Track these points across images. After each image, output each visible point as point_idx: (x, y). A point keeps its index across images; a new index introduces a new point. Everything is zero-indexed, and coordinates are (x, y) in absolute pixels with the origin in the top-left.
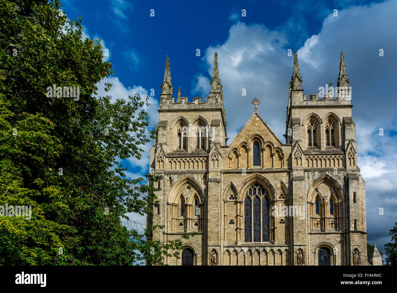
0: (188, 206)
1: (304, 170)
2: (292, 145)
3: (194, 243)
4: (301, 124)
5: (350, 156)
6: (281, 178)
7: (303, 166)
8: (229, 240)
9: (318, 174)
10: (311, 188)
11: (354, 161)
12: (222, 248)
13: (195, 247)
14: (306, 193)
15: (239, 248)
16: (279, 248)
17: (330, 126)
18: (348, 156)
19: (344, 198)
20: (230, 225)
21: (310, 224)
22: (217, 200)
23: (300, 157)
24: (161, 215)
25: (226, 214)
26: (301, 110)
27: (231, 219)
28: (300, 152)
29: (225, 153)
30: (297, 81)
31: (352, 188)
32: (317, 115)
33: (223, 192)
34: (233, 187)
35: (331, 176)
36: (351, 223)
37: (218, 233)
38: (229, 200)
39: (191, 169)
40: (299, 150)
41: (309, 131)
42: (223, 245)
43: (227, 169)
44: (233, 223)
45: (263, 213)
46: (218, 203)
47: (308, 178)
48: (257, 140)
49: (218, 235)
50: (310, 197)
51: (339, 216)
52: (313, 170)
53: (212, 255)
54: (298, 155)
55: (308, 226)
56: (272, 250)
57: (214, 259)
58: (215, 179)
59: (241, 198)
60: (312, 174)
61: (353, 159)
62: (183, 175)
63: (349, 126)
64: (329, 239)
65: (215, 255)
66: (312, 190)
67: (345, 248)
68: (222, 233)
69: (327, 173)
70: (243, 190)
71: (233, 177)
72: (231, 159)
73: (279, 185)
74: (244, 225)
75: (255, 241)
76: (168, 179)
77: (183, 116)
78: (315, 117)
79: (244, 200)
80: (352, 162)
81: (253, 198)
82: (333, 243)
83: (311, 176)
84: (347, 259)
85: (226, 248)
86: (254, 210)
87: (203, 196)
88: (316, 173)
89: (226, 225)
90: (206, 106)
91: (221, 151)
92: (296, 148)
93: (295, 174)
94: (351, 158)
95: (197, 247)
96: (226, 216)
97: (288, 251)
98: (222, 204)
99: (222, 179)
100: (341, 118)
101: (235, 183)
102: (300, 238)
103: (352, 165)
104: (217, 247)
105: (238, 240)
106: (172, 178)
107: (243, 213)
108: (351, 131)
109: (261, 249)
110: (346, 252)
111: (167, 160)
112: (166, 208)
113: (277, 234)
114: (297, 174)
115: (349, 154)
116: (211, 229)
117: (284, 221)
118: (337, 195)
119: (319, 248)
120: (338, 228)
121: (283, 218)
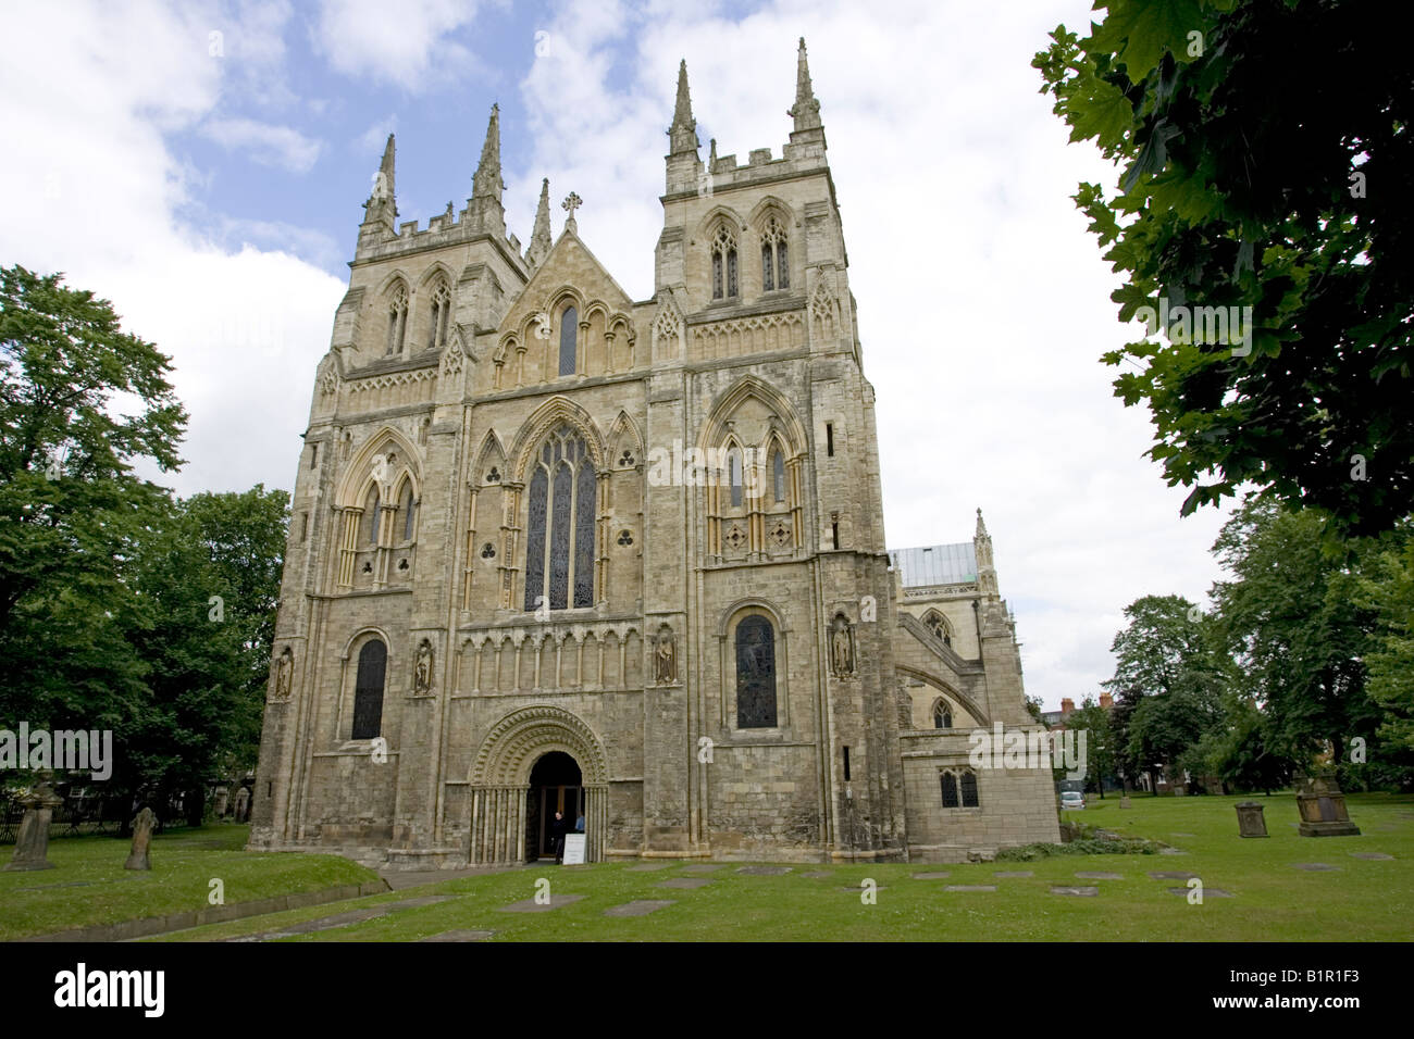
0: (384, 512)
1: (684, 371)
2: (657, 302)
3: (386, 623)
4: (688, 241)
5: (818, 313)
6: (622, 402)
7: (680, 358)
8: (477, 608)
9: (727, 378)
10: (707, 420)
11: (832, 326)
12: (452, 634)
13: (389, 634)
15: (499, 633)
16: (612, 626)
17: (774, 232)
18: (815, 311)
19: (804, 444)
20: (483, 560)
21: (704, 541)
22: (446, 487)
23: (674, 334)
24: (308, 543)
25: (472, 528)
26: (690, 203)
27: (486, 540)
28: (675, 319)
29: (486, 350)
32: (731, 209)
33: (466, 460)
34: (492, 440)
35: (765, 377)
36: (821, 525)
37: (439, 587)
38: (485, 483)
39: (399, 405)
40: (672, 314)
42: (457, 623)
43: (485, 392)
44: (493, 555)
51: (796, 502)
52: (714, 368)
54: (668, 329)
55: (696, 546)
56: (593, 635)
57: (422, 670)
59: (516, 474)
60: (709, 381)
61: (828, 317)
62: (377, 423)
64: (764, 586)
65: (426, 660)
66: (712, 427)
68: (456, 586)
69: (752, 370)
70: (524, 450)
71: (496, 415)
72: (499, 363)
73: (617, 425)
74: (525, 558)
75: (551, 606)
76: (343, 438)
77: (401, 268)
78: (727, 218)
79: (527, 480)
80: (825, 329)
81: (551, 471)
82: (778, 599)
83: (705, 386)
85: (465, 636)
86: (553, 507)
87: (420, 479)
88: (720, 373)
89: (472, 561)
90: (457, 235)
91: (475, 344)
92: (665, 308)
93: (658, 384)
94: (823, 316)
95: (394, 634)
96: (474, 532)
97: (637, 634)
98: (465, 496)
99: (467, 423)
101: (500, 431)
102: (664, 590)
103: (826, 336)
104: (434, 632)
105: (500, 606)
106: (351, 437)
107: (524, 522)
108: (824, 238)
109: (559, 634)
111: (344, 388)
112: (326, 523)
113: (609, 581)
114: (662, 383)
115: (814, 306)
116: (423, 577)
117: (631, 536)
118: (787, 436)
119: (737, 620)
120: (795, 547)
121: (629, 527)
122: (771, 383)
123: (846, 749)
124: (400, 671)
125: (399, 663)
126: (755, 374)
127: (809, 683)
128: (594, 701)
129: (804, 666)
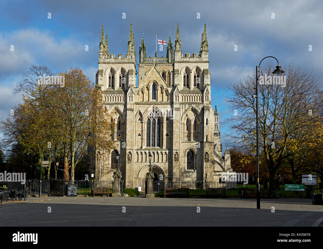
0: (115, 125)
1: (180, 104)
3: (118, 147)
4: (180, 73)
5: (206, 95)
7: (179, 101)
8: (138, 146)
11: (208, 98)
12: (134, 150)
14: (181, 118)
15: (143, 151)
16: (165, 151)
17: (197, 73)
19: (202, 121)
20: (138, 136)
21: (182, 137)
22: (132, 122)
23: (178, 96)
26: (180, 64)
27: (139, 133)
28: (178, 93)
29: (136, 92)
30: (178, 45)
33: (134, 116)
34: (140, 114)
35: (195, 107)
36: (204, 137)
37: (132, 142)
38: (138, 121)
40: (178, 91)
43: (137, 101)
44: (140, 135)
45: (157, 129)
47: (182, 108)
48: (154, 83)
50: (183, 120)
51: (199, 132)
52: (185, 104)
53: (128, 155)
55: (181, 138)
56: (161, 152)
57: (129, 157)
58: (130, 108)
59: (144, 120)
60: (184, 106)
61: (208, 97)
62: (113, 105)
63: (207, 75)
64: (193, 146)
65: (130, 155)
66: (184, 115)
67: (201, 152)
68: (134, 141)
69: (193, 105)
70: (146, 115)
71: (140, 107)
72: (139, 95)
74: (146, 137)
75: (152, 146)
76: (104, 107)
77: (112, 67)
78: (188, 69)
79: (146, 121)
80: (207, 99)
81: (151, 119)
83: (184, 107)
84: (202, 158)
85: (136, 151)
86: (152, 127)
87: (123, 119)
88: (187, 105)
89: (136, 136)
90: (126, 60)
91: (134, 90)
92: (176, 90)
93: (175, 106)
96: (136, 131)
97: (170, 153)
98: (134, 124)
99: (134, 109)
100: (202, 70)
101: (141, 111)
102: (176, 146)
103: (207, 100)
104: (131, 150)
105: (143, 146)
107: (146, 129)
108: (208, 79)
109: (155, 152)
110: (202, 154)
113: (164, 143)
114: (176, 106)
116: (128, 140)
117: (168, 134)
118: (198, 119)
119: (187, 151)
120: (198, 139)
121: (168, 133)
122: (196, 108)
123: (206, 174)
124: (122, 157)
127: (200, 163)
128: (162, 164)
129: (199, 160)
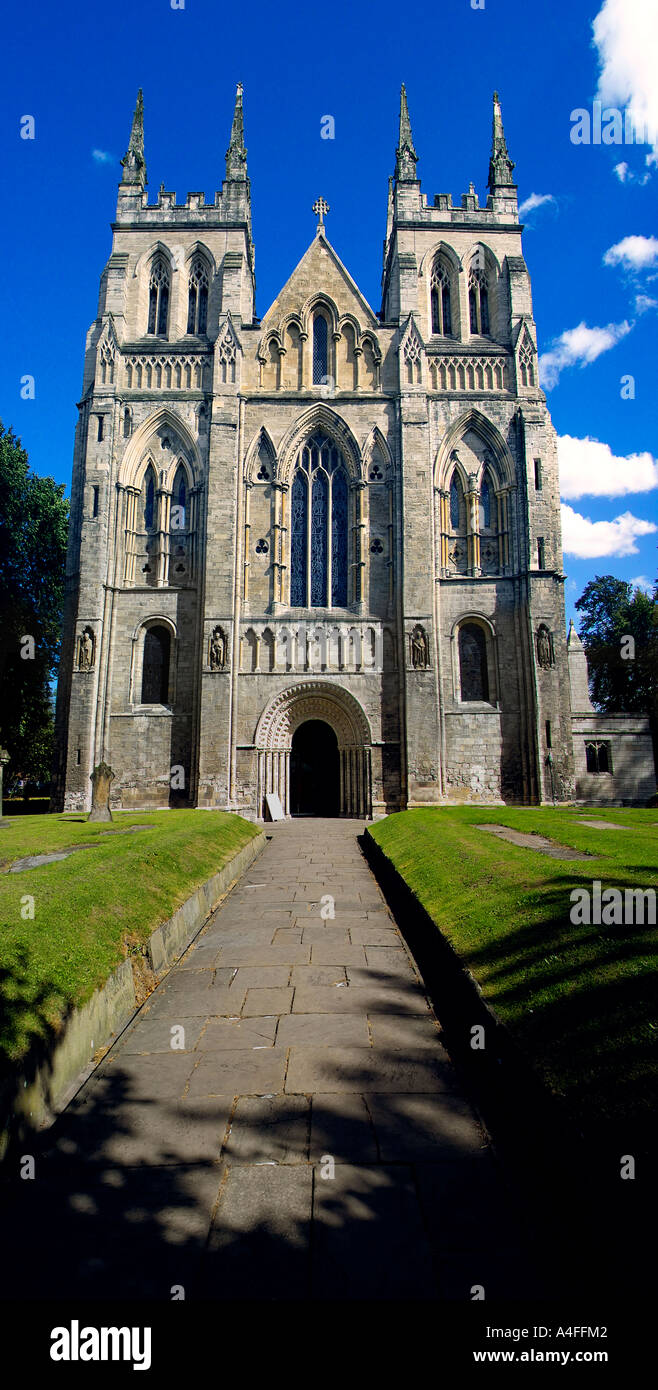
0: (163, 497)
1: (427, 397)
2: (398, 326)
4: (418, 270)
5: (523, 360)
6: (375, 418)
7: (423, 384)
8: (254, 602)
9: (458, 410)
10: (443, 446)
11: (532, 375)
12: (238, 622)
14: (432, 461)
15: (277, 625)
16: (371, 625)
17: (478, 279)
18: (520, 359)
19: (513, 478)
20: (258, 555)
21: (440, 554)
22: (230, 479)
23: (417, 360)
24: (101, 518)
25: (248, 523)
27: (259, 536)
28: (418, 346)
29: (251, 345)
31: (531, 447)
32: (450, 247)
33: (242, 455)
34: (266, 443)
35: (485, 414)
36: (531, 548)
37: (229, 576)
38: (256, 480)
39: (174, 388)
40: (415, 340)
41: (434, 293)
43: (255, 389)
44: (266, 550)
46: (231, 486)
47: (436, 418)
49: (230, 582)
50: (440, 474)
51: (503, 528)
52: (446, 399)
53: (212, 641)
54: (413, 354)
55: (436, 558)
57: (217, 651)
58: (226, 416)
59: (283, 475)
60: (444, 409)
61: (531, 366)
62: (156, 403)
63: (518, 277)
64: (482, 597)
65: (220, 643)
66: (445, 453)
67: (517, 626)
68: (239, 576)
69: (476, 405)
70: (289, 452)
71: (266, 413)
72: (263, 361)
73: (370, 441)
74: (290, 557)
75: (314, 604)
76: (123, 414)
77: (163, 240)
78: (447, 256)
79: (290, 483)
80: (528, 376)
81: (311, 475)
83: (441, 414)
84: (523, 653)
85: (248, 626)
86: (313, 512)
87: (197, 469)
88: (452, 403)
89: (248, 554)
90: (214, 217)
91: (243, 338)
92: (407, 334)
93: (406, 406)
94: (526, 365)
96: (249, 527)
97: (390, 633)
98: (241, 491)
99: (243, 417)
101: (271, 431)
102: (417, 601)
103: (529, 383)
105: (276, 599)
106: (131, 413)
107: (288, 522)
108: (523, 292)
110: (521, 634)
111: (121, 361)
112: (113, 500)
113: (365, 585)
114: (410, 405)
115: (520, 353)
116: (214, 564)
117: (379, 545)
118: (497, 469)
119: (459, 625)
120: (502, 565)
121: (380, 537)
122: (489, 419)
124: (187, 652)
125: (186, 645)
126: (478, 409)
128: (359, 680)
